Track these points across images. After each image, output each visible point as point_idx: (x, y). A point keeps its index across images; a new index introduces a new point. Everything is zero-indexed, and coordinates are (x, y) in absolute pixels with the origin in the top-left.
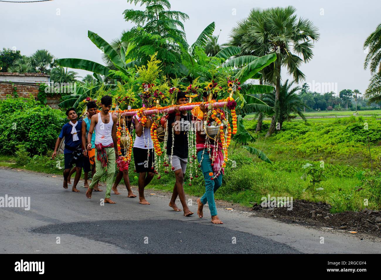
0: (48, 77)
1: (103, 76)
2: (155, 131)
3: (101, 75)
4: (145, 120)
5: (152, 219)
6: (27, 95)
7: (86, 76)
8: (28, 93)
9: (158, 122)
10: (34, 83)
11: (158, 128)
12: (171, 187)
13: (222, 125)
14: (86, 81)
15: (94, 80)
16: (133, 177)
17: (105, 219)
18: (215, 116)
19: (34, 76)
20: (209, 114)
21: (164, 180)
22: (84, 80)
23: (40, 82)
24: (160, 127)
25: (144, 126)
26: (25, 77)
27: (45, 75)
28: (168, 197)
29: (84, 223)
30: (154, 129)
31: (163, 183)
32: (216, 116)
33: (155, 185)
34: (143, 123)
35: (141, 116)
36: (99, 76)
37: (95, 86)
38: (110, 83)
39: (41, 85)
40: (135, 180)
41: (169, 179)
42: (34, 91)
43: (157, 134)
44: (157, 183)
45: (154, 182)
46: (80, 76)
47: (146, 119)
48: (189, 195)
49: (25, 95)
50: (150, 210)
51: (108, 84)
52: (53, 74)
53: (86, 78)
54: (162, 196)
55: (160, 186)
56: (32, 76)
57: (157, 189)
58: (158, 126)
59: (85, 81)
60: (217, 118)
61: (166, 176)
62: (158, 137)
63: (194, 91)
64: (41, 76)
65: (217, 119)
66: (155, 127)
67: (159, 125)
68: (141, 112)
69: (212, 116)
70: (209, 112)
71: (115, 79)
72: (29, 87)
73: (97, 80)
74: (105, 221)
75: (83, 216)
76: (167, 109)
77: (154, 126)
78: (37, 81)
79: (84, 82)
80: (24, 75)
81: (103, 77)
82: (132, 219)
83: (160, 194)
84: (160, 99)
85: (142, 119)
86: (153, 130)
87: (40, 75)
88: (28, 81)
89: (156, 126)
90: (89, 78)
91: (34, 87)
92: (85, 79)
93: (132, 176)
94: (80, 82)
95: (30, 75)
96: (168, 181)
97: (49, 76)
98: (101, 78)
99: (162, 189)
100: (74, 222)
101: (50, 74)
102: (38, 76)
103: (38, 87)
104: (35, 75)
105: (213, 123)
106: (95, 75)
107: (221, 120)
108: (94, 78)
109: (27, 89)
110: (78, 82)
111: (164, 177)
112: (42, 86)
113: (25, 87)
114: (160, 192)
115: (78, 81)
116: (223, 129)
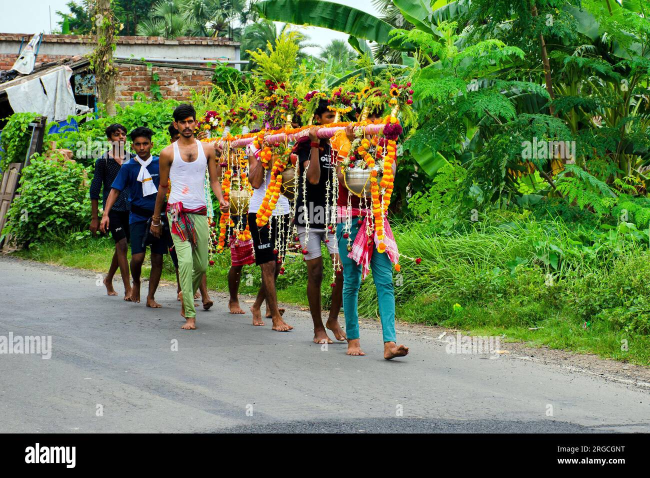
0: (236, 48)
1: (374, 43)
2: (279, 177)
3: (368, 41)
4: (269, 155)
5: (501, 418)
6: (184, 92)
7: (331, 43)
8: (186, 87)
9: (286, 159)
10: (202, 64)
11: (285, 170)
12: (549, 334)
13: (376, 169)
14: (330, 56)
15: (351, 54)
16: (450, 306)
17: (379, 416)
18: (365, 150)
19: (201, 45)
20: (355, 145)
21: (530, 316)
22: (325, 55)
23: (215, 61)
24: (289, 169)
25: (266, 168)
26: (180, 48)
27: (228, 43)
28: (542, 360)
29: (325, 423)
30: (277, 173)
31: (527, 324)
32: (367, 151)
33: (506, 328)
34: (265, 161)
35: (259, 147)
36: (362, 45)
37: (352, 69)
38: (391, 62)
39: (217, 68)
40: (455, 315)
41: (545, 312)
42: (201, 83)
43: (283, 182)
44: (514, 324)
45: (506, 319)
46: (314, 44)
47: (269, 152)
48: (598, 356)
49: (179, 95)
50: (496, 394)
51: (384, 65)
52: (249, 41)
53: (329, 48)
54: (527, 358)
55: (522, 331)
56: (195, 45)
57: (512, 340)
58: (285, 166)
59: (327, 57)
60: (368, 154)
61: (536, 306)
62: (285, 189)
63: (344, 100)
64: (219, 45)
65: (368, 157)
66: (279, 169)
67: (287, 165)
68: (259, 139)
69: (359, 149)
70: (356, 141)
71: (404, 50)
72: (190, 73)
73: (357, 53)
74: (380, 420)
75: (323, 406)
76: (300, 133)
77: (277, 166)
78: (209, 59)
79: (325, 60)
80: (177, 43)
81: (372, 46)
82: (447, 417)
83: (520, 352)
84: (294, 113)
85: (263, 153)
86: (276, 175)
87: (217, 43)
88: (185, 58)
89: (282, 167)
90: (337, 49)
91: (201, 73)
92: (326, 51)
93: (447, 303)
94: (315, 59)
95: (192, 42)
96: (540, 319)
97: (238, 44)
98: (367, 49)
99: (525, 339)
100: (300, 420)
101: (240, 41)
102: (210, 46)
103: (210, 73)
104: (204, 43)
105: (359, 162)
106: (352, 41)
107: (376, 160)
108: (350, 48)
109: (185, 78)
110: (309, 61)
111: (531, 307)
112: (220, 69)
113: (179, 72)
114: (522, 346)
115: (311, 57)
116: (376, 177)
